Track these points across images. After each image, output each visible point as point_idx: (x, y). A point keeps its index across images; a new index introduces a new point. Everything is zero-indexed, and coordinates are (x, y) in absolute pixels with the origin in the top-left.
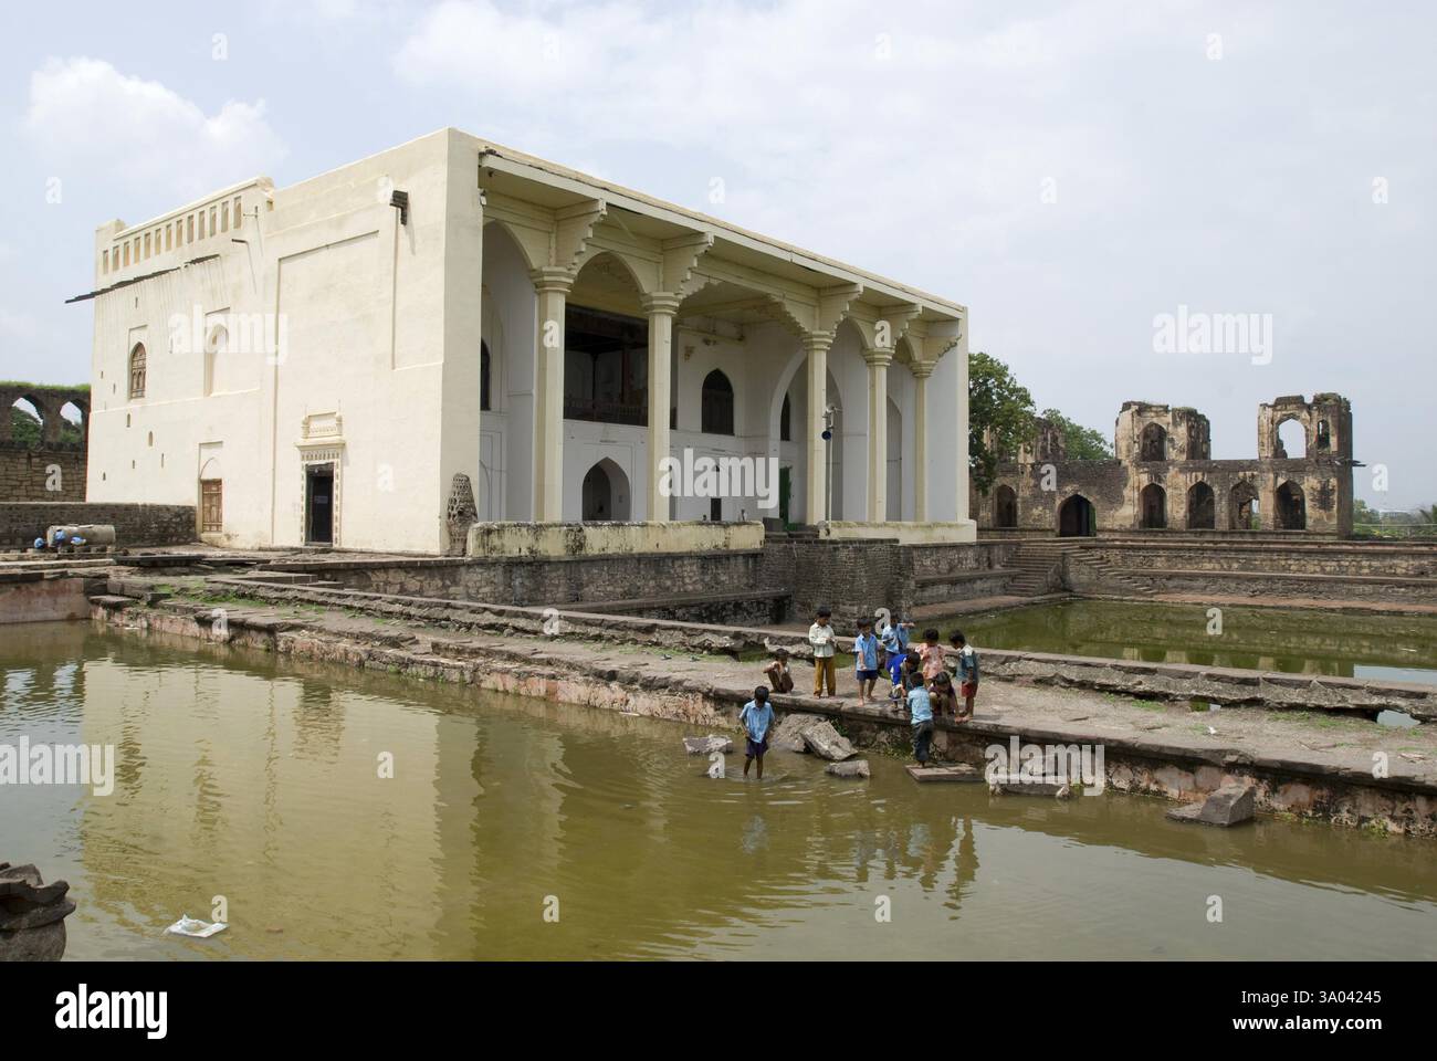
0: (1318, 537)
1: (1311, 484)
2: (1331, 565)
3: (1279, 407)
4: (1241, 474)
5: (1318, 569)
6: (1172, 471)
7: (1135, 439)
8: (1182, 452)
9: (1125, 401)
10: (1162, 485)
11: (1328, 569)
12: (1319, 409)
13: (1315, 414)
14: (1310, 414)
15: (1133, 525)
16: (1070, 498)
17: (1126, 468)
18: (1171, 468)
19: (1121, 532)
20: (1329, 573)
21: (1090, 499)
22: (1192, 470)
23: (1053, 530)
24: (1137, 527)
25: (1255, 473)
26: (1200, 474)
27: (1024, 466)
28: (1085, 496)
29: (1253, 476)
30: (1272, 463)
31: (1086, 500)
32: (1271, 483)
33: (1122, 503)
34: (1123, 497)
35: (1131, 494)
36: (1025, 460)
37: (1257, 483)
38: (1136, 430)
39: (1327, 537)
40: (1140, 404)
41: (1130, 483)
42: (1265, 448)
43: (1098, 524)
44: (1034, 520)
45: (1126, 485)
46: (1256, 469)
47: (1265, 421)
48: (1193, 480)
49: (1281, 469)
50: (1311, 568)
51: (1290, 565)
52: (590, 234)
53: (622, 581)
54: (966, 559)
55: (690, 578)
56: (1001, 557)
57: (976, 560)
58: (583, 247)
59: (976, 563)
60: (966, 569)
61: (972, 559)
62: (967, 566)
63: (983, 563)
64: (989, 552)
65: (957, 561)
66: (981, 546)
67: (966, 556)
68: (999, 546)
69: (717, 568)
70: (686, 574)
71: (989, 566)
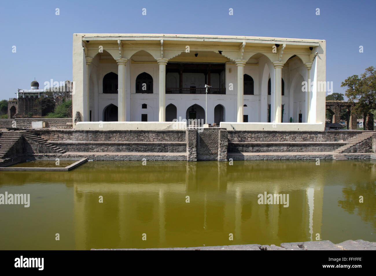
52: (120, 48)
53: (125, 137)
54: (316, 137)
55: (152, 137)
56: (346, 137)
57: (325, 138)
58: (120, 52)
59: (325, 139)
60: (316, 141)
61: (321, 137)
62: (318, 140)
63: (331, 139)
64: (335, 135)
65: (309, 138)
66: (328, 132)
67: (317, 136)
68: (344, 133)
69: (163, 135)
70: (150, 136)
71: (335, 140)
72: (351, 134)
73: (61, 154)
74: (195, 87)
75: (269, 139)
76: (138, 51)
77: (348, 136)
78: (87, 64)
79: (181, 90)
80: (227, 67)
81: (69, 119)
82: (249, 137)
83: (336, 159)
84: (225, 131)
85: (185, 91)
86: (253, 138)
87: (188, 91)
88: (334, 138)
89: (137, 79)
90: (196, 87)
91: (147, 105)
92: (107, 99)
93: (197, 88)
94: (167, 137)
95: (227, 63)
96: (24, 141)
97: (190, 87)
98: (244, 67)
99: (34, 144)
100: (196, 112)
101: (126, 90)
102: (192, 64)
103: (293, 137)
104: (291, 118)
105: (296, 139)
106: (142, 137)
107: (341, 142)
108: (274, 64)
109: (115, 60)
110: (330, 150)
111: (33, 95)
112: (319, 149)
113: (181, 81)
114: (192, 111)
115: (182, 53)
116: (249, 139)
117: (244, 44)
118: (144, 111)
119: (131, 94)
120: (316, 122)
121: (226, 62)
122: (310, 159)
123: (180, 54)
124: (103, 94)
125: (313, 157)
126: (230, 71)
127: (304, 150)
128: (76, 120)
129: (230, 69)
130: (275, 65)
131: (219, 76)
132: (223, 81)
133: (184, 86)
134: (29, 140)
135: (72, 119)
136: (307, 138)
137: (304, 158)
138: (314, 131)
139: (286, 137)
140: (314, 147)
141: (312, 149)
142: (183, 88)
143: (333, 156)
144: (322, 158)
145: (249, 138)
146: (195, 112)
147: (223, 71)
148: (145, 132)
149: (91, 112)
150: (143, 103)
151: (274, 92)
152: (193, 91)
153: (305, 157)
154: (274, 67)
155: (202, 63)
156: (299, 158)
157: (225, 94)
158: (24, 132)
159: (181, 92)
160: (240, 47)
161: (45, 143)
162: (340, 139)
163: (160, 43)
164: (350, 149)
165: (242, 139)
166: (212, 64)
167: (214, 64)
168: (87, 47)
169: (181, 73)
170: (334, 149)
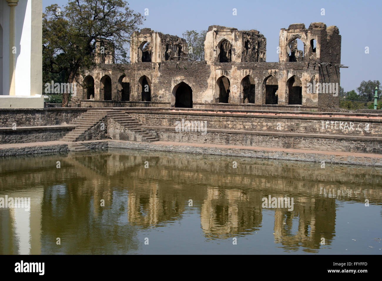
0: (308, 109)
1: (305, 78)
2: (248, 125)
3: (290, 31)
4: (269, 71)
5: (242, 127)
6: (234, 68)
7: (215, 49)
8: (239, 57)
9: (210, 26)
10: (228, 77)
11: (247, 127)
12: (311, 33)
13: (309, 35)
14: (307, 35)
15: (212, 101)
16: (179, 84)
17: (209, 66)
18: (233, 66)
19: (206, 104)
20: (247, 129)
21: (190, 85)
22: (244, 68)
23: (169, 103)
24: (214, 102)
25: (277, 70)
26: (248, 70)
27: (155, 64)
28: (187, 83)
29: (275, 72)
30: (286, 64)
31: (188, 85)
32: (285, 76)
33: (207, 88)
34: (207, 84)
35: (211, 82)
36: (156, 60)
37: (278, 76)
38: (215, 42)
39: (312, 109)
40: (218, 27)
41: (211, 76)
42: (282, 55)
43: (194, 100)
44: (160, 97)
45: (209, 77)
46: (277, 68)
47: (283, 39)
48: (245, 74)
49: (291, 68)
50: (238, 126)
51: (229, 124)
54: (34, 119)
56: (69, 117)
57: (44, 119)
59: (44, 121)
60: (34, 125)
61: (40, 119)
62: (36, 123)
63: (52, 121)
64: (57, 115)
65: (24, 119)
66: (49, 111)
67: (34, 117)
68: (66, 111)
71: (57, 123)
72: (75, 113)
77: (72, 117)
83: (76, 150)
88: (56, 119)
103: (3, 119)
105: (7, 123)
107: (65, 125)
110: (57, 137)
112: (44, 137)
120: (31, 95)
122: (42, 153)
125: (46, 150)
127: (24, 139)
136: (22, 119)
137: (34, 151)
138: (32, 109)
140: (38, 134)
141: (35, 137)
143: (69, 147)
144: (56, 150)
153: (36, 149)
156: (29, 152)
162: (62, 121)
164: (85, 134)
170: (61, 136)
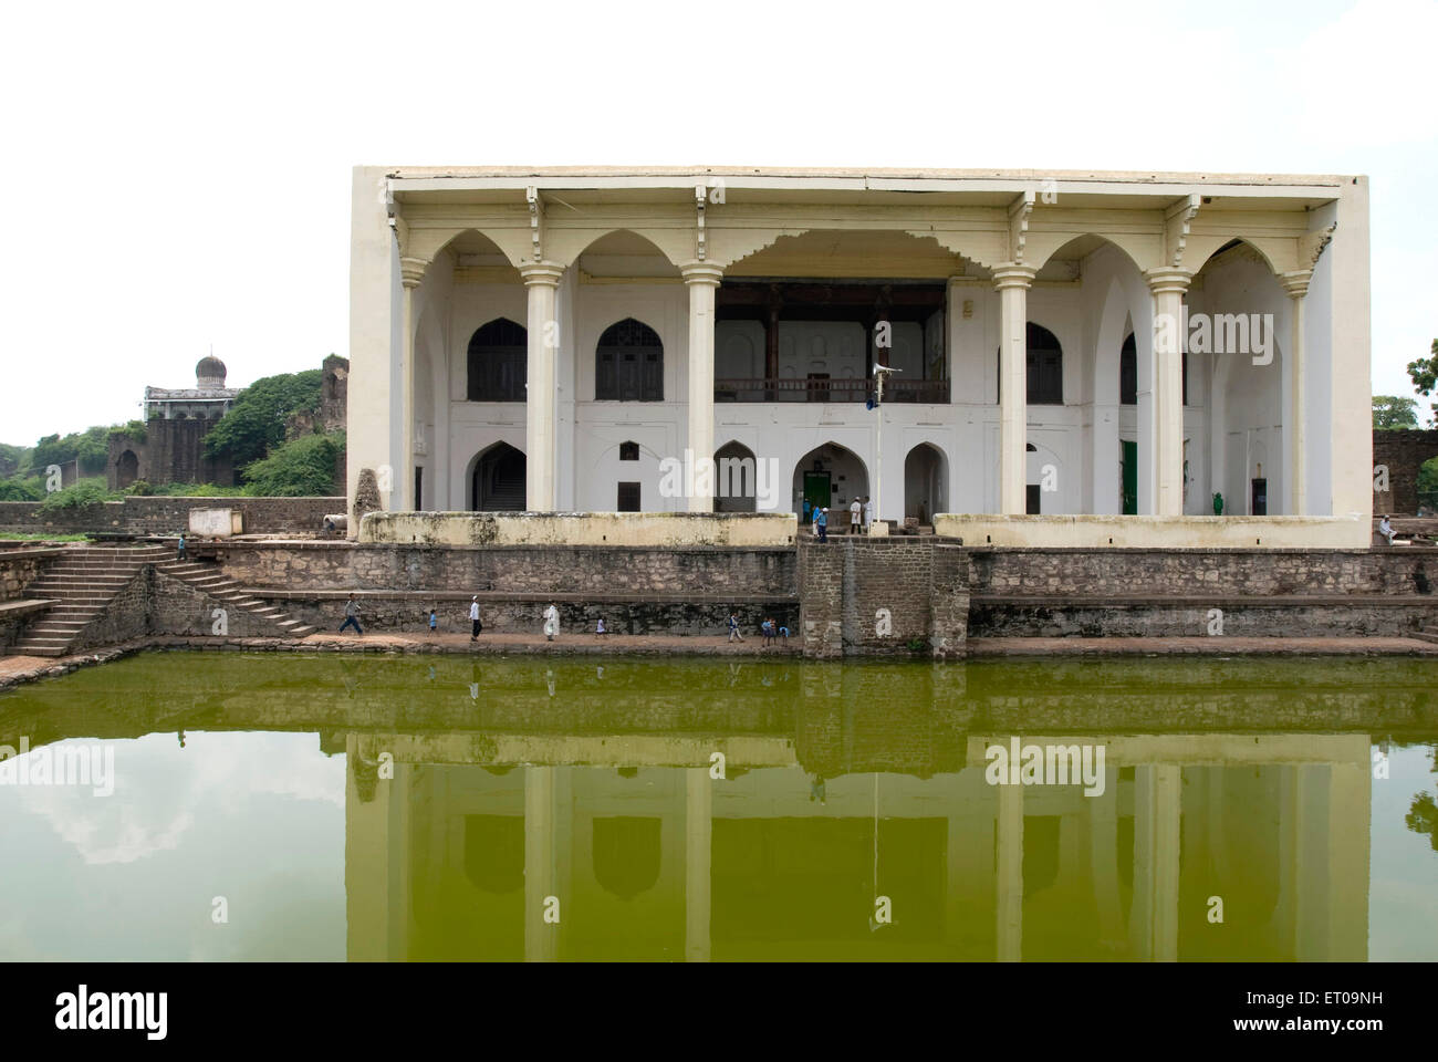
52: (535, 223)
53: (552, 573)
54: (1337, 575)
55: (661, 575)
57: (1372, 578)
58: (536, 238)
59: (1373, 582)
61: (1356, 575)
62: (1342, 585)
63: (1398, 582)
65: (1303, 576)
66: (1387, 556)
67: (1337, 569)
69: (707, 565)
70: (653, 571)
73: (297, 641)
74: (827, 376)
75: (1135, 581)
76: (607, 232)
78: (405, 285)
79: (772, 386)
80: (956, 296)
81: (333, 501)
82: (1050, 572)
84: (958, 549)
85: (789, 390)
86: (1070, 580)
87: (801, 390)
89: (599, 344)
90: (831, 377)
91: (641, 448)
92: (483, 425)
93: (834, 380)
94: (721, 573)
95: (954, 278)
96: (153, 585)
97: (806, 377)
98: (1028, 291)
99: (191, 597)
100: (829, 473)
101: (557, 385)
102: (813, 284)
103: (1235, 575)
104: (1218, 496)
105: (1247, 583)
106: (620, 573)
108: (1150, 278)
109: (516, 269)
111: (202, 409)
113: (770, 353)
114: (814, 472)
115: (779, 239)
116: (1051, 580)
117: (1030, 198)
118: (629, 472)
119: (578, 403)
121: (950, 276)
123: (771, 241)
124: (470, 402)
126: (967, 311)
128: (359, 503)
129: (966, 303)
130: (1153, 281)
131: (921, 332)
132: (940, 352)
133: (784, 373)
134: (170, 583)
135: (345, 501)
136: (1298, 576)
138: (1327, 551)
139: (1208, 573)
142: (782, 381)
145: (1053, 576)
146: (826, 475)
147: (940, 312)
148: (633, 552)
149: (419, 471)
150: (624, 440)
151: (1153, 391)
152: (819, 390)
154: (1148, 290)
155: (853, 282)
157: (949, 403)
158: (154, 551)
159: (771, 396)
160: (1012, 212)
161: (234, 594)
163: (695, 201)
165: (1021, 582)
166: (896, 283)
167: (903, 283)
168: (405, 219)
169: (774, 319)
170: (1417, 625)
